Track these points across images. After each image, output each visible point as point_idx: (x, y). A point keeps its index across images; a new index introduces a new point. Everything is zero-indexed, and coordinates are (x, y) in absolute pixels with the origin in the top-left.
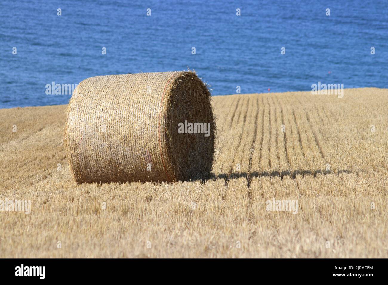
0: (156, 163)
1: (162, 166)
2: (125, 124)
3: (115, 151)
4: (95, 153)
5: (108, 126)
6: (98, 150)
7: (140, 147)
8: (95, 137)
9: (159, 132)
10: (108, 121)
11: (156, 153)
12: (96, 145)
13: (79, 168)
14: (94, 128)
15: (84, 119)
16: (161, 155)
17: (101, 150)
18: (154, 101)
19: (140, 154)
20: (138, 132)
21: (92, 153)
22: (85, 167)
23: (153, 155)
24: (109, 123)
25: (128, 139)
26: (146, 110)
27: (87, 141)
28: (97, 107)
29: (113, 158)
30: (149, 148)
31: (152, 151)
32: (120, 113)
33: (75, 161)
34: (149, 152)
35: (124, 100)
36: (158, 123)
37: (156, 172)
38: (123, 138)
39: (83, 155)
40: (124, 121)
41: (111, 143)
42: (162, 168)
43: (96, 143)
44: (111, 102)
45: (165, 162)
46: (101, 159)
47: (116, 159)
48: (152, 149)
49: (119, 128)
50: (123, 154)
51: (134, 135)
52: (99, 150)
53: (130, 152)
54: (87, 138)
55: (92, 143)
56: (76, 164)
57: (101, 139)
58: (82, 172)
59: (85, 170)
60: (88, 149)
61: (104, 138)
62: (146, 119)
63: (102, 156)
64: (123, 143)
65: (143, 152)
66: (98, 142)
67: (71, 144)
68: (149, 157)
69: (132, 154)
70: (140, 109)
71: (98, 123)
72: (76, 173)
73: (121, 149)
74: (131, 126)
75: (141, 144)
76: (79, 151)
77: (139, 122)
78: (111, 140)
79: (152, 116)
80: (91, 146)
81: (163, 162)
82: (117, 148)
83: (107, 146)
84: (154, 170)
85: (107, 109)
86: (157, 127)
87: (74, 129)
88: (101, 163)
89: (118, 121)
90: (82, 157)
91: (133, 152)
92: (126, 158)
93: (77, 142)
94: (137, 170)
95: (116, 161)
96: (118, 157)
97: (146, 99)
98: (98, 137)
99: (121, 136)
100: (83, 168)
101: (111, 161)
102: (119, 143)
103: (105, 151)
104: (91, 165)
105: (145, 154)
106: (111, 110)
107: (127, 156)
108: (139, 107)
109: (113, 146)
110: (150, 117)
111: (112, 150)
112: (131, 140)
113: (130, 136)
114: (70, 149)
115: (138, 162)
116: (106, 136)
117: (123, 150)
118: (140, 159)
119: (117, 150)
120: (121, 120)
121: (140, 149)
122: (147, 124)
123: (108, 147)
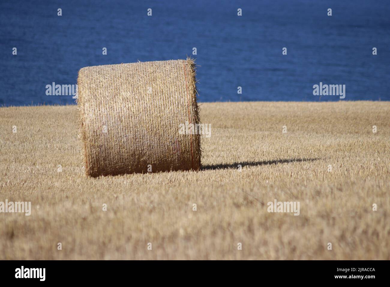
0: (184, 152)
1: (189, 155)
2: (151, 114)
3: (141, 141)
4: (118, 144)
5: (133, 116)
6: (121, 140)
7: (169, 136)
8: (118, 128)
9: (189, 120)
10: (131, 111)
11: (186, 142)
12: (120, 135)
13: (98, 160)
14: (116, 118)
15: (105, 110)
16: (191, 143)
17: (125, 141)
18: (178, 89)
19: (168, 143)
20: (167, 121)
21: (115, 145)
22: (104, 159)
23: (182, 144)
24: (133, 112)
25: (156, 128)
26: (172, 98)
27: (110, 132)
28: (116, 98)
29: (138, 148)
30: (178, 137)
31: (181, 140)
32: (143, 102)
33: (94, 153)
34: (179, 141)
35: (144, 89)
36: (187, 111)
37: (182, 161)
38: (150, 127)
39: (104, 146)
40: (150, 110)
41: (137, 134)
42: (189, 157)
43: (119, 134)
44: (131, 91)
45: (194, 151)
46: (124, 150)
47: (140, 149)
48: (182, 138)
49: (144, 117)
50: (149, 144)
51: (162, 124)
52: (123, 141)
53: (157, 142)
54: (110, 129)
55: (115, 134)
56: (95, 157)
57: (125, 130)
58: (100, 164)
59: (104, 162)
60: (110, 140)
61: (129, 128)
62: (174, 108)
63: (125, 147)
64: (150, 133)
65: (171, 142)
66: (122, 133)
67: (91, 136)
68: (178, 146)
69: (159, 144)
70: (166, 98)
71: (120, 113)
72: (92, 166)
73: (147, 139)
74: (158, 115)
75: (170, 133)
76: (100, 143)
77: (167, 111)
78: (137, 130)
79: (180, 105)
80: (114, 137)
81: (191, 150)
82: (143, 138)
83: (132, 136)
84: (181, 159)
85: (127, 98)
86: (187, 115)
87: (94, 120)
88: (123, 154)
89: (143, 111)
90: (103, 148)
91: (161, 141)
92: (152, 148)
93: (98, 134)
94: (161, 160)
95: (141, 152)
96: (143, 147)
97: (168, 87)
98: (122, 128)
99: (148, 125)
100: (101, 161)
101: (134, 152)
102: (146, 133)
103: (129, 141)
104: (112, 157)
105: (174, 143)
106: (132, 99)
107: (153, 146)
108: (164, 95)
109: (139, 136)
110: (178, 105)
111: (137, 140)
112: (159, 130)
113: (157, 125)
114: (90, 141)
115: (164, 152)
116: (131, 126)
117: (150, 140)
118: (168, 148)
119: (143, 140)
120: (146, 109)
121: (169, 139)
122: (176, 112)
123: (133, 138)
